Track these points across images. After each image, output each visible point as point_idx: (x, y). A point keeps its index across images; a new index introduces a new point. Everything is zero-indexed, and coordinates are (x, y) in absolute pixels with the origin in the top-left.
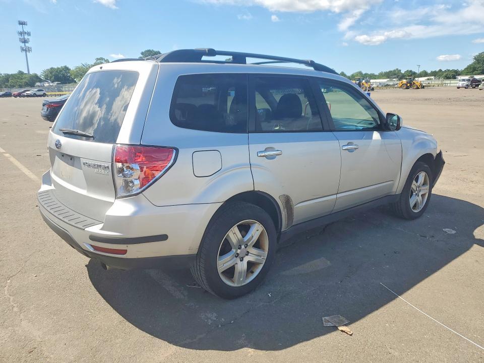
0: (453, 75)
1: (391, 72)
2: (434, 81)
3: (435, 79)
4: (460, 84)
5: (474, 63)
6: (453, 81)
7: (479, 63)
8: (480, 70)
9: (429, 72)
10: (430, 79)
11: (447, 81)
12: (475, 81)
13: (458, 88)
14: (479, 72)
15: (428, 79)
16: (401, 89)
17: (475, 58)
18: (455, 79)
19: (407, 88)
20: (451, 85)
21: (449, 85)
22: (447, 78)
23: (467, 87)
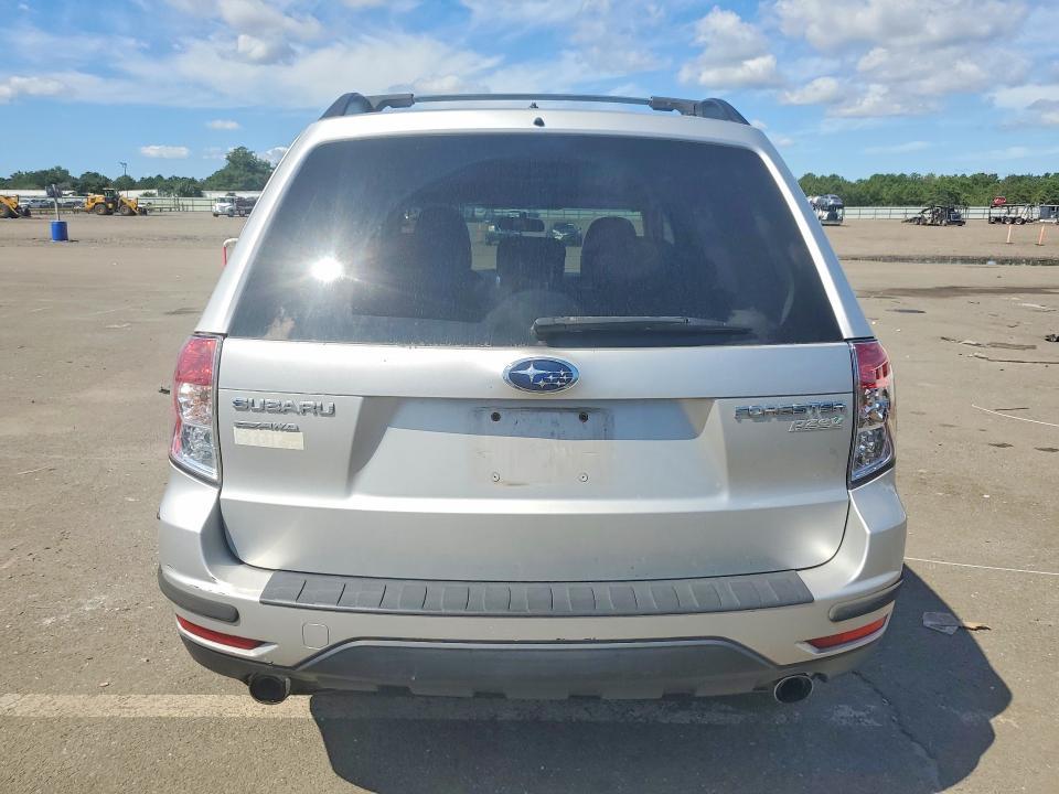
0: (192, 189)
1: (45, 173)
2: (160, 200)
3: (160, 194)
4: (217, 207)
5: (228, 167)
6: (198, 201)
7: (237, 168)
8: (241, 182)
9: (137, 179)
10: (151, 195)
11: (187, 201)
12: (241, 202)
13: (216, 215)
14: (240, 185)
15: (146, 195)
16: (95, 215)
17: (228, 158)
18: (201, 196)
19: (109, 212)
20: (196, 209)
21: (190, 208)
22: (187, 194)
23: (231, 214)
